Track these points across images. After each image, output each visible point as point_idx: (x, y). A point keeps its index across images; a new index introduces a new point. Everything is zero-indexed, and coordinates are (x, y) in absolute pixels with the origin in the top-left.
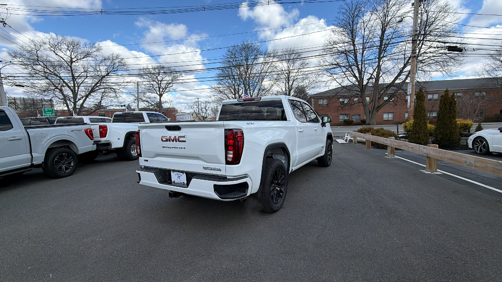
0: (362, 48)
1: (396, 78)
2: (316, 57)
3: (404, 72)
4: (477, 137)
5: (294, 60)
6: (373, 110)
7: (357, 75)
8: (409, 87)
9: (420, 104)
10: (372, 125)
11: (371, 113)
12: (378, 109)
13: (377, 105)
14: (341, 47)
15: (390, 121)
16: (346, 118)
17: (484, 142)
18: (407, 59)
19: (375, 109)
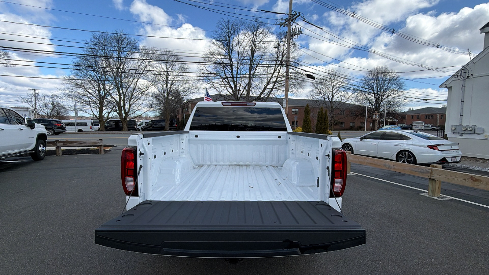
0: (237, 63)
1: (262, 93)
2: (196, 63)
3: (267, 89)
4: (345, 144)
5: (173, 63)
7: (233, 86)
8: (284, 102)
9: (307, 116)
14: (219, 58)
17: (350, 148)
18: (269, 79)
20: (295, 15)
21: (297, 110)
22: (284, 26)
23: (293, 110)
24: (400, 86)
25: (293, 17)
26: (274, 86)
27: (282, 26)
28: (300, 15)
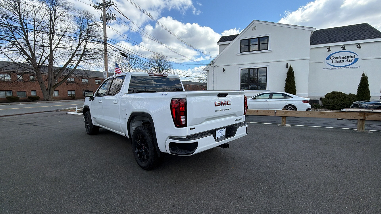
1: (67, 64)
6: (50, 88)
10: (51, 100)
11: (49, 90)
12: (55, 87)
13: (53, 83)
15: (56, 98)
16: (8, 94)
18: (74, 51)
19: (52, 87)
20: (110, 3)
21: (100, 81)
22: (98, 9)
23: (97, 81)
24: (170, 67)
25: (108, 4)
26: (81, 58)
27: (97, 8)
28: (113, 4)
